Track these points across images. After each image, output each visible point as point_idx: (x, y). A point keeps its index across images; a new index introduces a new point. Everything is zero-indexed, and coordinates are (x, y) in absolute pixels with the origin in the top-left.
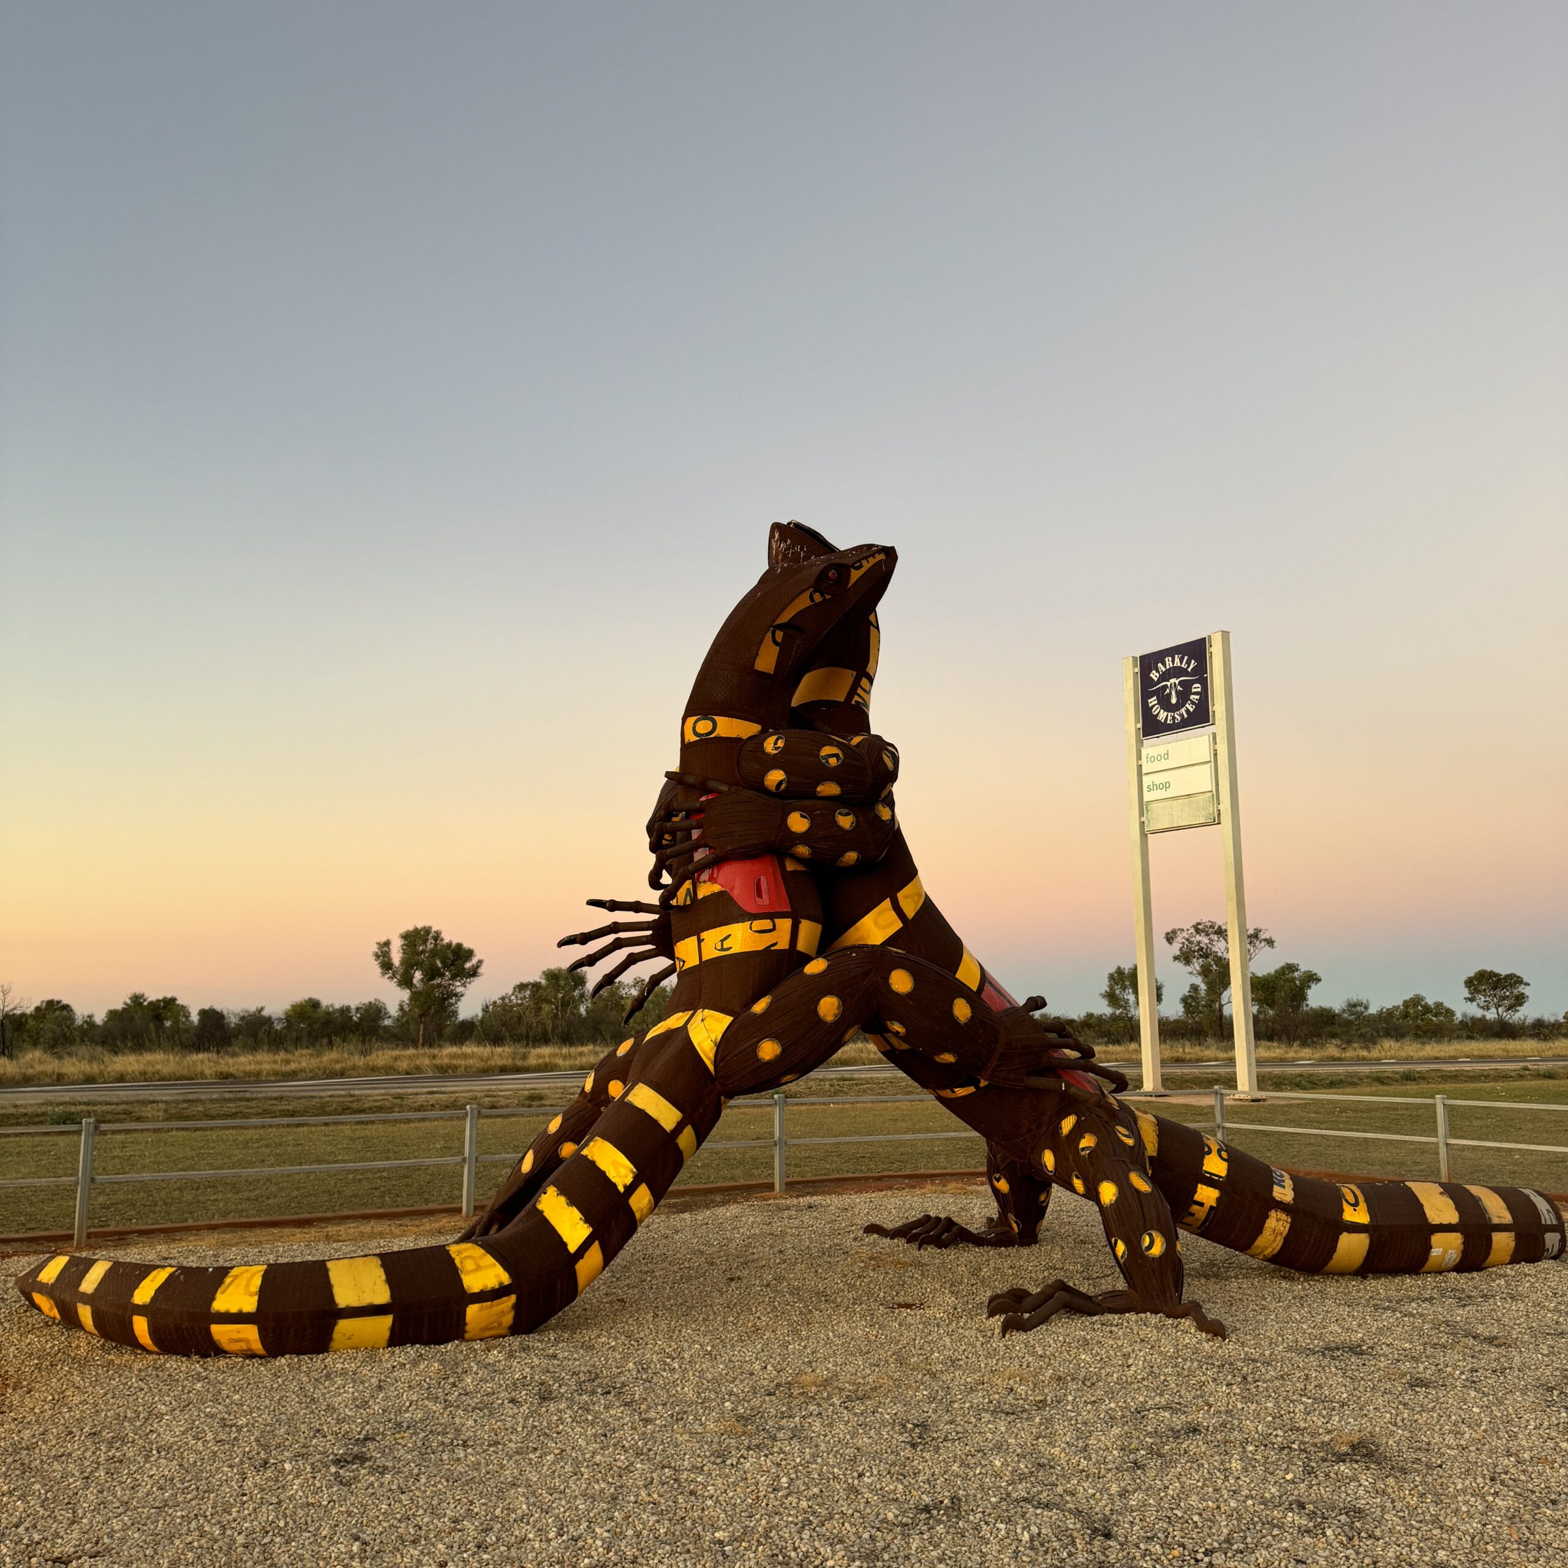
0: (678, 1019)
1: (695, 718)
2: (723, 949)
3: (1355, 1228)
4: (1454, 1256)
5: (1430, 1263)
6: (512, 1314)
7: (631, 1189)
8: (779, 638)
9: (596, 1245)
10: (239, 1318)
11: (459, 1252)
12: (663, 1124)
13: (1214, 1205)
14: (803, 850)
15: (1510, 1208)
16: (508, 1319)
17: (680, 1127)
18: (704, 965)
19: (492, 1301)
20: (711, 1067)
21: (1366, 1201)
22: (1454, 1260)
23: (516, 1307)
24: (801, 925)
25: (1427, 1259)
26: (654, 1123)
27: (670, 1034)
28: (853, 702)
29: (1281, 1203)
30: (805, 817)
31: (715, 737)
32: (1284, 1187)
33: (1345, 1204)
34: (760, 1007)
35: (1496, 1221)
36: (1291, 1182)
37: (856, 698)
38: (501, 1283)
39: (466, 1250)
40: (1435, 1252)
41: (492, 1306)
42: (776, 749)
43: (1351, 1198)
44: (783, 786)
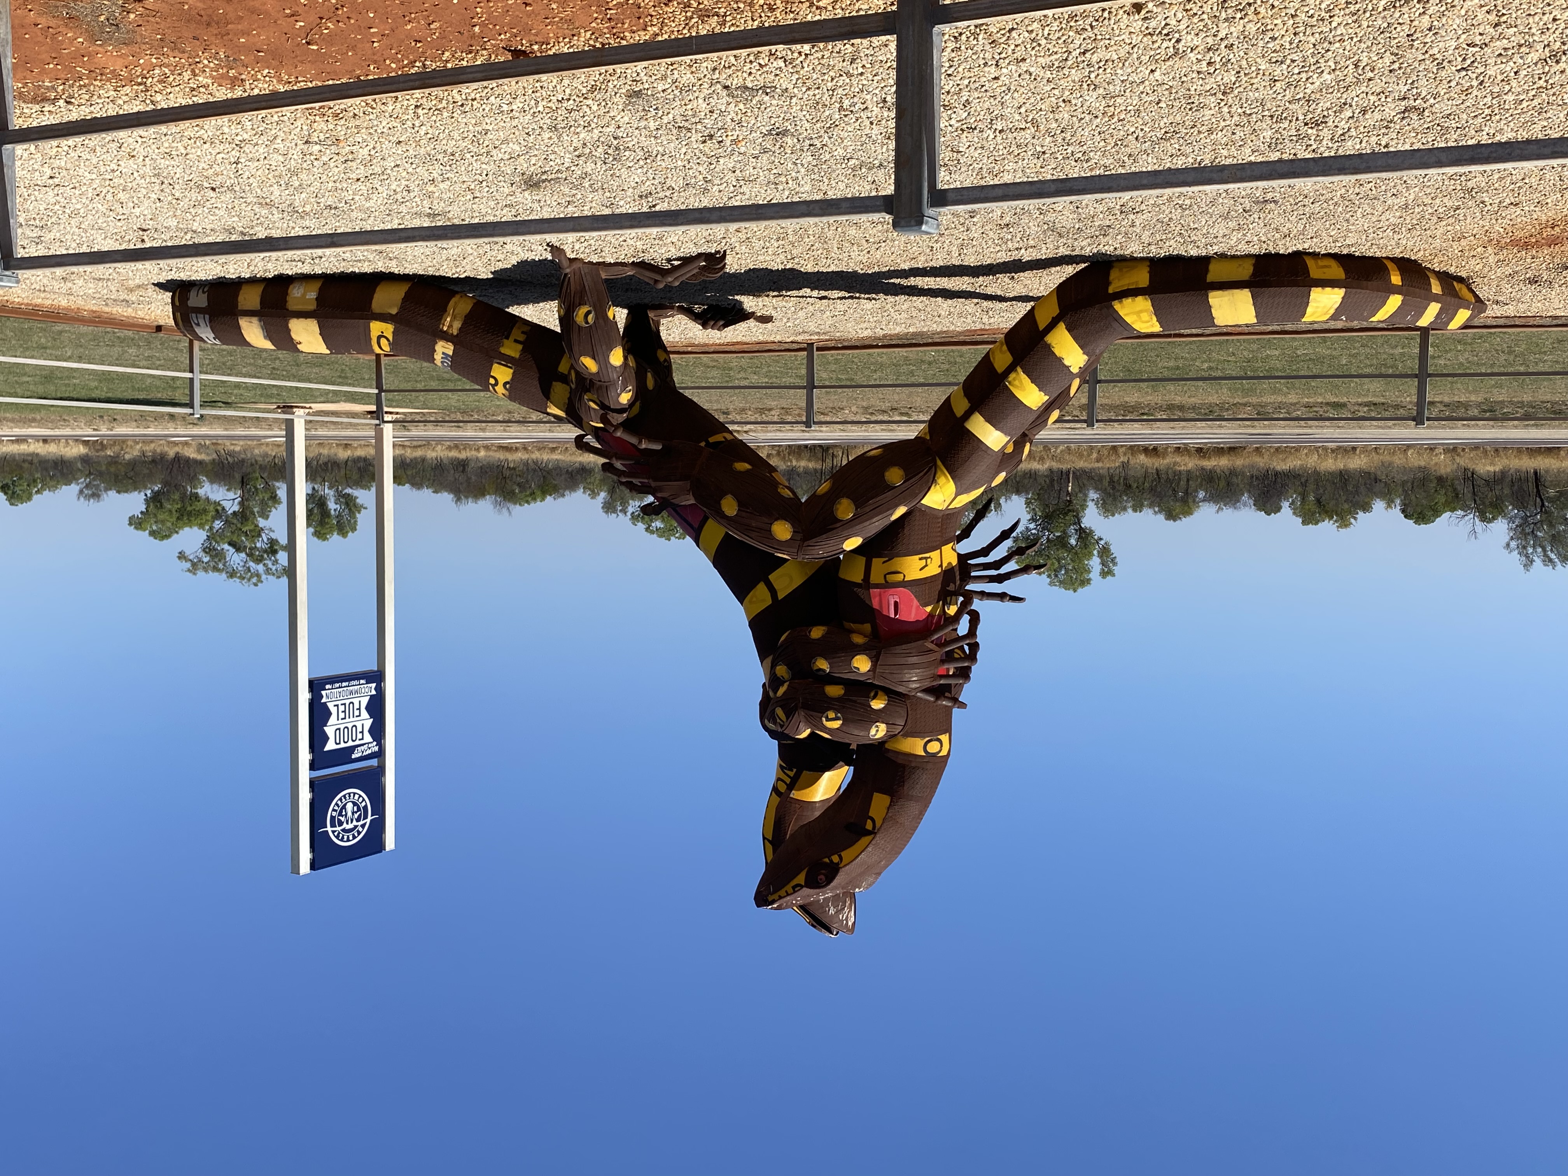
0: (960, 502)
1: (940, 754)
2: (926, 558)
3: (383, 318)
4: (295, 291)
5: (317, 285)
6: (1111, 278)
7: (1011, 369)
8: (869, 822)
9: (1041, 327)
10: (1324, 283)
11: (1152, 326)
12: (981, 419)
13: (505, 341)
14: (858, 639)
15: (239, 328)
16: (1114, 274)
17: (968, 415)
18: (938, 547)
19: (1128, 289)
20: (939, 463)
21: (370, 339)
22: (295, 287)
23: (1108, 283)
24: (862, 577)
25: (320, 289)
26: (989, 420)
27: (967, 491)
28: (795, 770)
29: (447, 340)
30: (855, 668)
31: (925, 738)
32: (443, 353)
33: (391, 339)
34: (901, 511)
35: (255, 320)
36: (435, 357)
37: (791, 774)
38: (1121, 302)
39: (1147, 328)
40: (312, 295)
41: (1129, 284)
42: (877, 726)
43: (383, 341)
44: (872, 694)
